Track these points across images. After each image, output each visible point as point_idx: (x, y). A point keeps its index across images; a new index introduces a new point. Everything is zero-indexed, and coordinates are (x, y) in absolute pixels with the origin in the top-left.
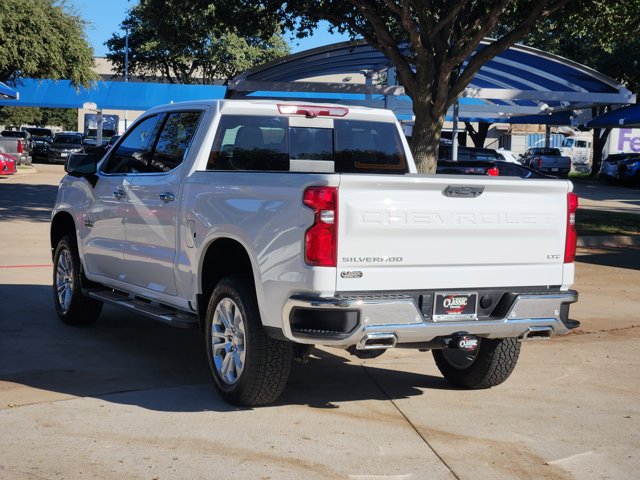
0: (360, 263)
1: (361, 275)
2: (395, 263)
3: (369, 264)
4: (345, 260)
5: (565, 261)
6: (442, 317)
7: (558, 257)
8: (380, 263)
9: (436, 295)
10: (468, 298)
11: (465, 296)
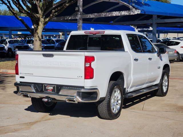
1: (24, 77)
4: (20, 73)
5: (85, 78)
6: (46, 92)
7: (82, 77)
8: (28, 75)
9: (44, 85)
10: (53, 87)
11: (52, 86)
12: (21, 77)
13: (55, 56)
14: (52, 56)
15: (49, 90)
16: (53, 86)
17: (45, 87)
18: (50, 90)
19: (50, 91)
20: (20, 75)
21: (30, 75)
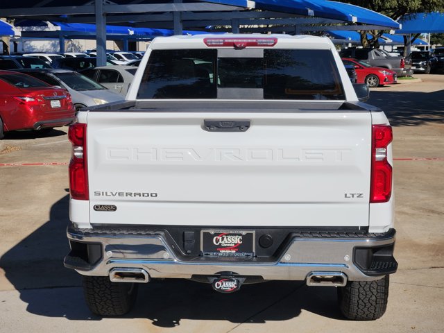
0: (112, 197)
1: (114, 208)
2: (150, 198)
3: (121, 198)
4: (97, 194)
5: (372, 201)
6: (212, 255)
7: (360, 195)
8: (133, 198)
9: (202, 232)
10: (243, 236)
11: (240, 235)
12: (97, 208)
13: (252, 128)
14: (242, 126)
15: (225, 248)
16: (244, 233)
17: (208, 237)
18: (230, 248)
19: (228, 251)
20: (94, 200)
21: (142, 198)
